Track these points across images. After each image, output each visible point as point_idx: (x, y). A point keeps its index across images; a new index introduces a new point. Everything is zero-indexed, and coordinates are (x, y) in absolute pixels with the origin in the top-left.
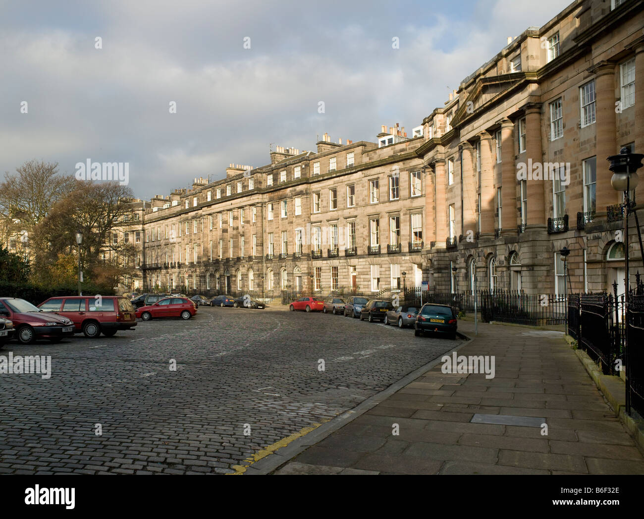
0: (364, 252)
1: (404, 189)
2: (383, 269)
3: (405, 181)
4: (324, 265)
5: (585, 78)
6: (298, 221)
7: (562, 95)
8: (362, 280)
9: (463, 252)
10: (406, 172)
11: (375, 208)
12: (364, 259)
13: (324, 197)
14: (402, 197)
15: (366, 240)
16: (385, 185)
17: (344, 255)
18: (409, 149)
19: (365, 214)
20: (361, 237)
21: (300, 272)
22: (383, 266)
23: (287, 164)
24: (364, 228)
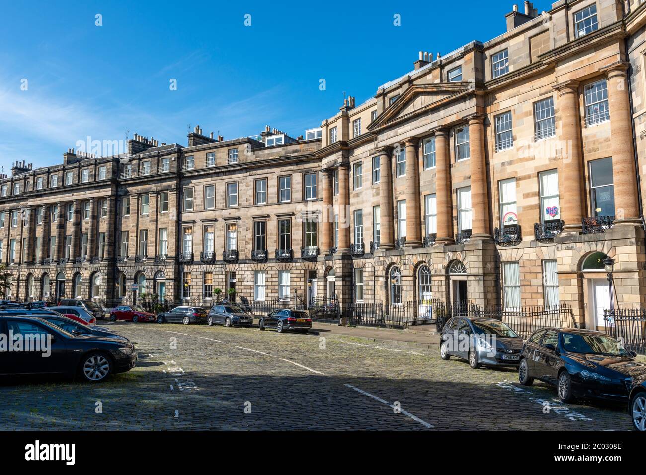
0: (246, 256)
1: (297, 191)
2: (269, 276)
3: (298, 183)
4: (195, 270)
5: (541, 95)
6: (163, 220)
7: (512, 109)
8: (243, 287)
9: (381, 259)
10: (299, 174)
11: (261, 209)
12: (246, 265)
13: (198, 195)
14: (294, 200)
15: (249, 243)
16: (274, 186)
17: (222, 259)
18: (303, 151)
19: (249, 215)
20: (243, 240)
21: (163, 277)
22: (269, 272)
23: (152, 154)
24: (247, 230)
